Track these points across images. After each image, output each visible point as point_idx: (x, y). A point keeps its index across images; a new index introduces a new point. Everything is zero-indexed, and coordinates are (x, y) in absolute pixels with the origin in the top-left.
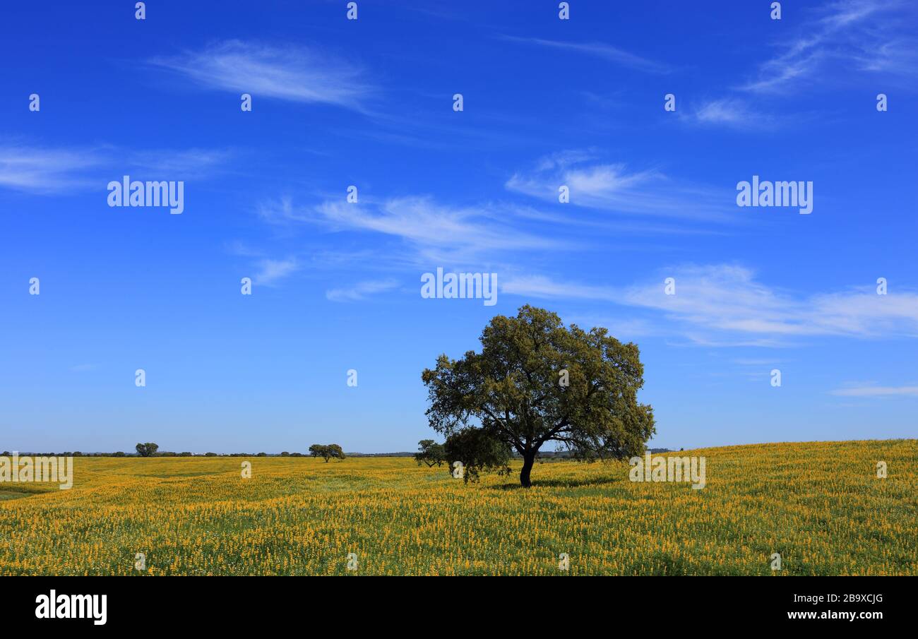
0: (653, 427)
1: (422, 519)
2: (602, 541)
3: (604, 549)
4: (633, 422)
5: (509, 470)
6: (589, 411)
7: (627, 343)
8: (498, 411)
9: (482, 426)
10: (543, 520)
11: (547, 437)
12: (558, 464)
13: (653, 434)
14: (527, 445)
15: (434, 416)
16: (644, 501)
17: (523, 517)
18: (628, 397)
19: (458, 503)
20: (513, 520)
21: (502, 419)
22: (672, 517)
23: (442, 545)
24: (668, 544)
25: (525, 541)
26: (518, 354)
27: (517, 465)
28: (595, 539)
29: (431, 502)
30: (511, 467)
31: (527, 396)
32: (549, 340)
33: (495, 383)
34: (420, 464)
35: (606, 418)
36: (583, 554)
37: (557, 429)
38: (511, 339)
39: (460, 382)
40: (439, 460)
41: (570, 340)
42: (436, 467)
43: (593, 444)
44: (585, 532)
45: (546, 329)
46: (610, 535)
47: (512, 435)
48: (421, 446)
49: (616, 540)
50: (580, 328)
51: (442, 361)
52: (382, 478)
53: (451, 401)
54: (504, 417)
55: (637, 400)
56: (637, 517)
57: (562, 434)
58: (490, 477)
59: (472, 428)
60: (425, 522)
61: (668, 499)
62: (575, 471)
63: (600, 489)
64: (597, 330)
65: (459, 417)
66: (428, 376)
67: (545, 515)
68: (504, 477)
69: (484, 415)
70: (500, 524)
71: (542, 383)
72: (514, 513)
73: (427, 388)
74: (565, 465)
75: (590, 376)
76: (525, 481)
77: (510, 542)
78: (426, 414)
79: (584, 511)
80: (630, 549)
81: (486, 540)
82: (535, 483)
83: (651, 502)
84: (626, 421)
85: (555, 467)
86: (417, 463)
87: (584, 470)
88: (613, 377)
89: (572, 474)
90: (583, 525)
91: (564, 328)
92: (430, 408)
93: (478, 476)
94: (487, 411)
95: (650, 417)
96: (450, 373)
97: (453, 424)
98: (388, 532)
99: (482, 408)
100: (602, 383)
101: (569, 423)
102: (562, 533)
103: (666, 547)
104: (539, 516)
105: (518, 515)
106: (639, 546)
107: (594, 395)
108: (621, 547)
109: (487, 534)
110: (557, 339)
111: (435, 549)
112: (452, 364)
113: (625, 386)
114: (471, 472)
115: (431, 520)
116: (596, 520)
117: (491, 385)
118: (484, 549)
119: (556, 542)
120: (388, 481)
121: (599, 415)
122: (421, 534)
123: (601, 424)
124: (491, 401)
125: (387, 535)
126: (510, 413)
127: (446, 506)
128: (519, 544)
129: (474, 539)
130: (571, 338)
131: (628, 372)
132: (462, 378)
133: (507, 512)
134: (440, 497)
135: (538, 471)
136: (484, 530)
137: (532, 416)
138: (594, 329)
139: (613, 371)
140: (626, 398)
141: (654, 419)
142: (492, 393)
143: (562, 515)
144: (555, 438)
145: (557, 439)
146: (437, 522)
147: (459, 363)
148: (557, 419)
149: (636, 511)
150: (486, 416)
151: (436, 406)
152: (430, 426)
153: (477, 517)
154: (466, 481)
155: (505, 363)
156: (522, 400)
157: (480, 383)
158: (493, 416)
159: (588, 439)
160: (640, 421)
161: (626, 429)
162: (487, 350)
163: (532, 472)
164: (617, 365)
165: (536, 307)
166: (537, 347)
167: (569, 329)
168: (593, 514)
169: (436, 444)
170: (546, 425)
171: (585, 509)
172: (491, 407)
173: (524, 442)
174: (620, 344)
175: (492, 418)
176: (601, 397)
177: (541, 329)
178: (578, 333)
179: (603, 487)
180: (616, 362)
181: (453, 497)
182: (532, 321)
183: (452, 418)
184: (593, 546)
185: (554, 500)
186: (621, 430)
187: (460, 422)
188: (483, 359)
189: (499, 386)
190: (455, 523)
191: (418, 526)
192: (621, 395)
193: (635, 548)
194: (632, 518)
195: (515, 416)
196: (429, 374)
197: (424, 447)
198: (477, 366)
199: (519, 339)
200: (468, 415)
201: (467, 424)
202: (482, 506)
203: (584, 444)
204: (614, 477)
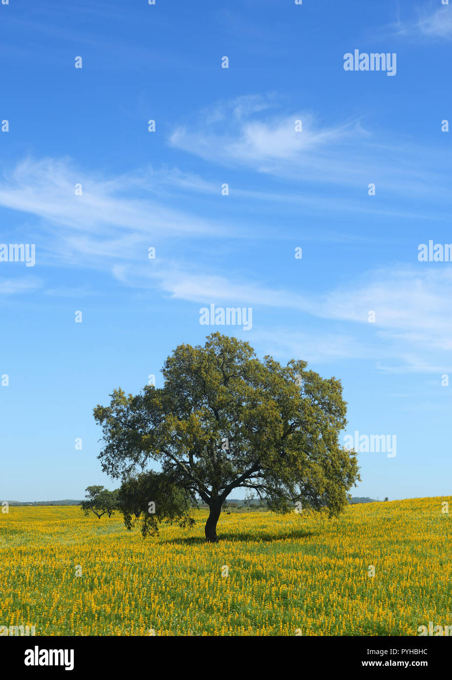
0: (357, 474)
1: (96, 581)
2: (305, 607)
3: (307, 616)
4: (334, 467)
5: (192, 521)
6: (284, 454)
7: (329, 378)
8: (180, 453)
9: (161, 471)
10: (236, 580)
11: (236, 484)
12: (247, 514)
13: (357, 481)
14: (214, 492)
15: (107, 459)
16: (351, 560)
17: (212, 577)
18: (329, 439)
19: (138, 560)
20: (202, 582)
21: (184, 462)
22: (383, 580)
23: (121, 611)
24: (381, 610)
25: (216, 606)
26: (204, 389)
27: (202, 515)
28: (296, 604)
29: (106, 559)
30: (195, 518)
31: (214, 437)
32: (240, 373)
33: (178, 421)
34: (87, 514)
35: (303, 463)
36: (284, 622)
37: (247, 475)
38: (197, 372)
39: (139, 420)
40: (109, 509)
41: (264, 374)
42: (105, 518)
43: (288, 491)
44: (285, 597)
45: (237, 360)
46: (314, 600)
47: (197, 482)
48: (88, 493)
49: (320, 605)
50: (275, 360)
51: (117, 396)
52: (43, 530)
53: (127, 442)
54: (187, 460)
55: (338, 442)
56: (343, 579)
57: (253, 480)
58: (169, 529)
59: (150, 473)
60: (99, 583)
61: (377, 557)
62: (267, 523)
63: (298, 544)
64: (296, 363)
65: (136, 460)
66: (101, 414)
67: (238, 574)
68: (186, 529)
69: (164, 458)
70: (187, 586)
71: (231, 422)
72: (201, 573)
73: (101, 428)
74: (256, 515)
75: (286, 415)
76: (211, 534)
77: (199, 607)
78: (99, 457)
79: (283, 571)
80: (337, 617)
81: (172, 605)
82: (223, 537)
83: (357, 560)
84: (327, 466)
85: (243, 518)
86: (83, 512)
87: (277, 521)
88: (312, 416)
89: (263, 527)
90: (284, 588)
91: (257, 360)
92: (103, 451)
93: (157, 529)
94: (168, 454)
95: (353, 462)
96: (125, 409)
97: (130, 469)
98: (57, 597)
99: (162, 450)
100: (300, 423)
101: (261, 468)
102: (258, 597)
103: (378, 615)
104: (232, 577)
105: (207, 575)
106: (346, 613)
107: (290, 436)
108: (327, 614)
109: (173, 598)
110: (249, 371)
111: (113, 617)
112: (129, 399)
113: (326, 427)
114: (149, 523)
115: (107, 581)
116: (296, 582)
117: (174, 424)
118: (170, 616)
119: (252, 607)
120: (51, 535)
121: (295, 459)
122: (95, 598)
123: (298, 469)
124: (173, 443)
125: (56, 600)
126: (194, 456)
127: (124, 565)
128: (210, 610)
129: (158, 604)
130: (266, 371)
131: (330, 411)
132: (140, 415)
133: (195, 571)
134: (115, 554)
135: (225, 523)
136: (169, 593)
137: (220, 461)
138: (292, 362)
139: (313, 410)
140: (326, 440)
141: (358, 465)
142: (174, 433)
143: (258, 576)
144: (245, 485)
145: (248, 486)
146: (113, 584)
147: (138, 398)
148: (247, 464)
149: (341, 572)
150: (167, 459)
151: (110, 449)
152: (103, 470)
153: (160, 578)
154: (144, 535)
155: (190, 398)
156: (208, 441)
157: (160, 421)
158: (175, 459)
159: (283, 486)
160: (343, 467)
161: (326, 475)
162: (169, 383)
163: (219, 523)
164: (316, 402)
165: (226, 335)
166: (226, 380)
167: (262, 361)
168: (294, 574)
169: (106, 491)
170: (235, 469)
171: (283, 567)
172: (173, 450)
173: (210, 489)
174: (321, 379)
175: (173, 462)
176: (298, 438)
177: (231, 360)
178: (273, 366)
179: (301, 541)
180: (316, 399)
181: (131, 554)
182: (221, 351)
183: (128, 462)
184: (295, 612)
185: (248, 557)
186: (320, 476)
187: (138, 467)
188: (163, 394)
189: (183, 424)
190: (136, 584)
191: (91, 589)
192: (320, 437)
193: (343, 615)
194: (338, 580)
195: (199, 459)
196: (101, 411)
197: (93, 494)
198: (157, 401)
199: (206, 372)
200: (147, 457)
201: (146, 468)
202: (166, 564)
203: (279, 492)
204: (312, 531)
